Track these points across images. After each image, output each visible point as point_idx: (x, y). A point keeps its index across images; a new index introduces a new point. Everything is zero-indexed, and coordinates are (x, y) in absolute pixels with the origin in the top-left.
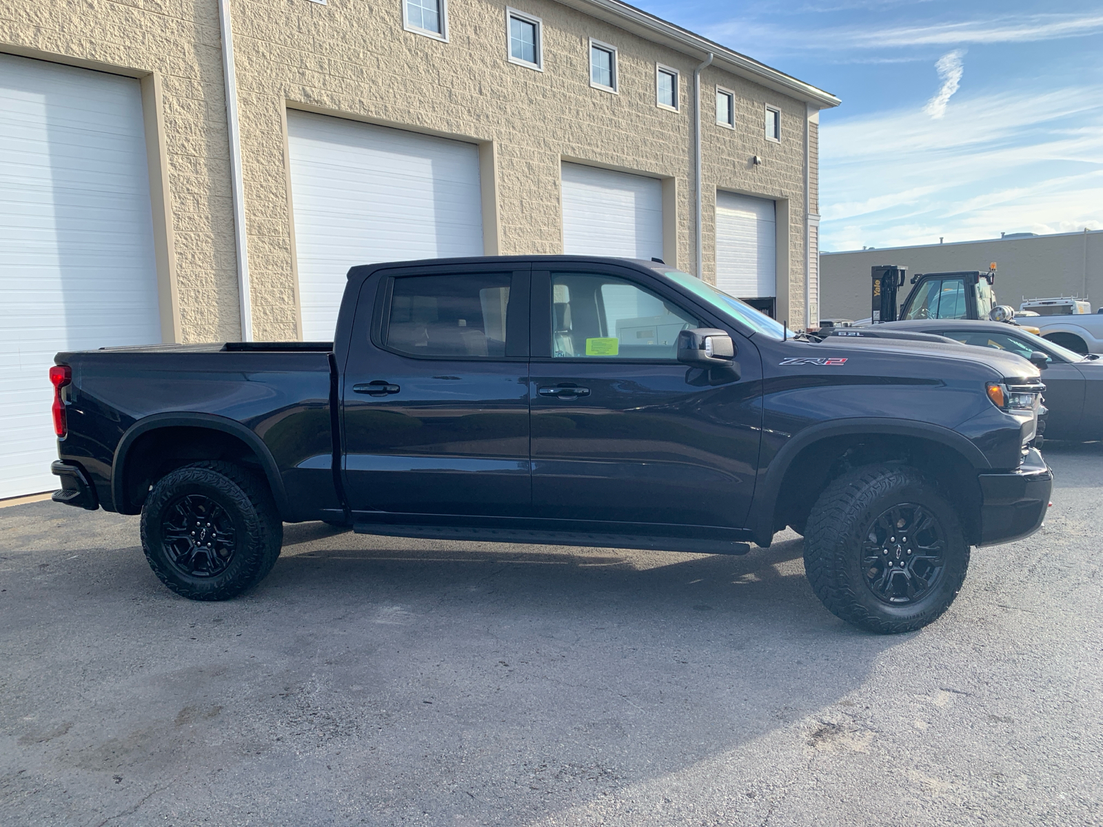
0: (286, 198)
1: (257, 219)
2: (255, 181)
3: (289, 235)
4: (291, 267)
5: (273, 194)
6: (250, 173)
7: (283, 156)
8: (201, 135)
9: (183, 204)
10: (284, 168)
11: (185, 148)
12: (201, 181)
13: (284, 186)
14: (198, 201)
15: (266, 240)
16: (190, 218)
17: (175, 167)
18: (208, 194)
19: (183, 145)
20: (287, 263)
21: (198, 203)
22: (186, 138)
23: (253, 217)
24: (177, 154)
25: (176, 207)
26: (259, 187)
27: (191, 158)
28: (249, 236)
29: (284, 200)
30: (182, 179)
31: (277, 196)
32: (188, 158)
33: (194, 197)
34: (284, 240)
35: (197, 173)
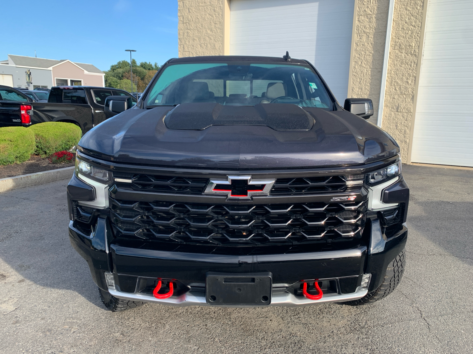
0: (421, 27)
1: (400, 41)
2: (402, 20)
3: (419, 47)
4: (417, 65)
5: (412, 26)
6: (400, 17)
7: (423, 3)
8: (376, 3)
9: (360, 38)
10: (423, 10)
11: (366, 12)
12: (371, 26)
13: (421, 20)
14: (368, 36)
15: (404, 51)
16: (363, 45)
17: (360, 22)
18: (374, 32)
19: (365, 10)
20: (414, 63)
21: (368, 37)
22: (367, 6)
23: (397, 40)
24: (361, 15)
25: (357, 40)
26: (404, 23)
27: (368, 16)
28: (393, 50)
29: (420, 28)
30: (362, 27)
31: (415, 27)
32: (367, 16)
33: (367, 34)
34: (415, 50)
35: (370, 22)
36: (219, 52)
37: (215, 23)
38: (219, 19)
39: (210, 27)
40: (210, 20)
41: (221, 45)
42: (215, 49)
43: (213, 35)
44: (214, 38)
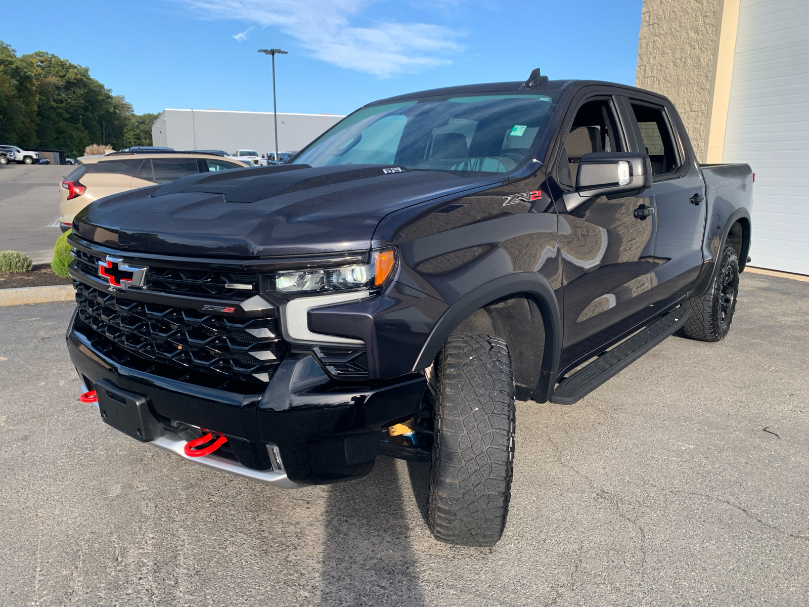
36: (707, 72)
37: (705, 16)
38: (713, 7)
39: (696, 24)
40: (697, 11)
41: (712, 57)
42: (700, 66)
43: (698, 39)
44: (700, 45)
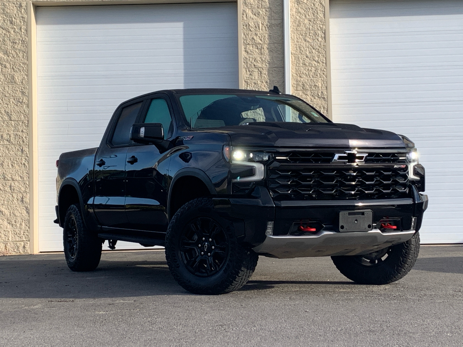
0: (326, 63)
1: (302, 79)
2: (302, 54)
3: (327, 88)
4: (327, 111)
5: (316, 61)
6: (298, 49)
7: (325, 34)
8: (266, 30)
9: (251, 75)
10: (325, 42)
11: (255, 40)
12: (264, 59)
13: (324, 55)
14: (261, 72)
15: (309, 93)
16: (255, 83)
17: (248, 52)
18: (268, 67)
19: (253, 38)
20: (324, 108)
21: (261, 74)
22: (255, 33)
23: (299, 79)
24: (249, 44)
25: (246, 77)
26: (305, 57)
27: (258, 45)
28: (296, 92)
29: (324, 65)
30: (251, 59)
31: (318, 62)
32: (256, 46)
33: (259, 70)
34: (322, 92)
35: (262, 54)
36: (22, 88)
37: (14, 42)
38: (21, 36)
39: (4, 47)
40: (4, 37)
41: (25, 77)
42: (15, 83)
43: (9, 60)
44: (12, 65)
